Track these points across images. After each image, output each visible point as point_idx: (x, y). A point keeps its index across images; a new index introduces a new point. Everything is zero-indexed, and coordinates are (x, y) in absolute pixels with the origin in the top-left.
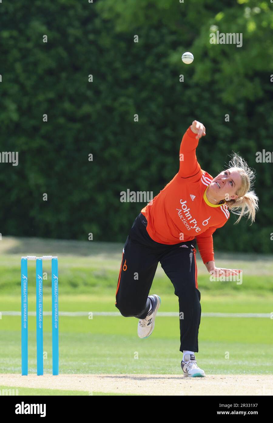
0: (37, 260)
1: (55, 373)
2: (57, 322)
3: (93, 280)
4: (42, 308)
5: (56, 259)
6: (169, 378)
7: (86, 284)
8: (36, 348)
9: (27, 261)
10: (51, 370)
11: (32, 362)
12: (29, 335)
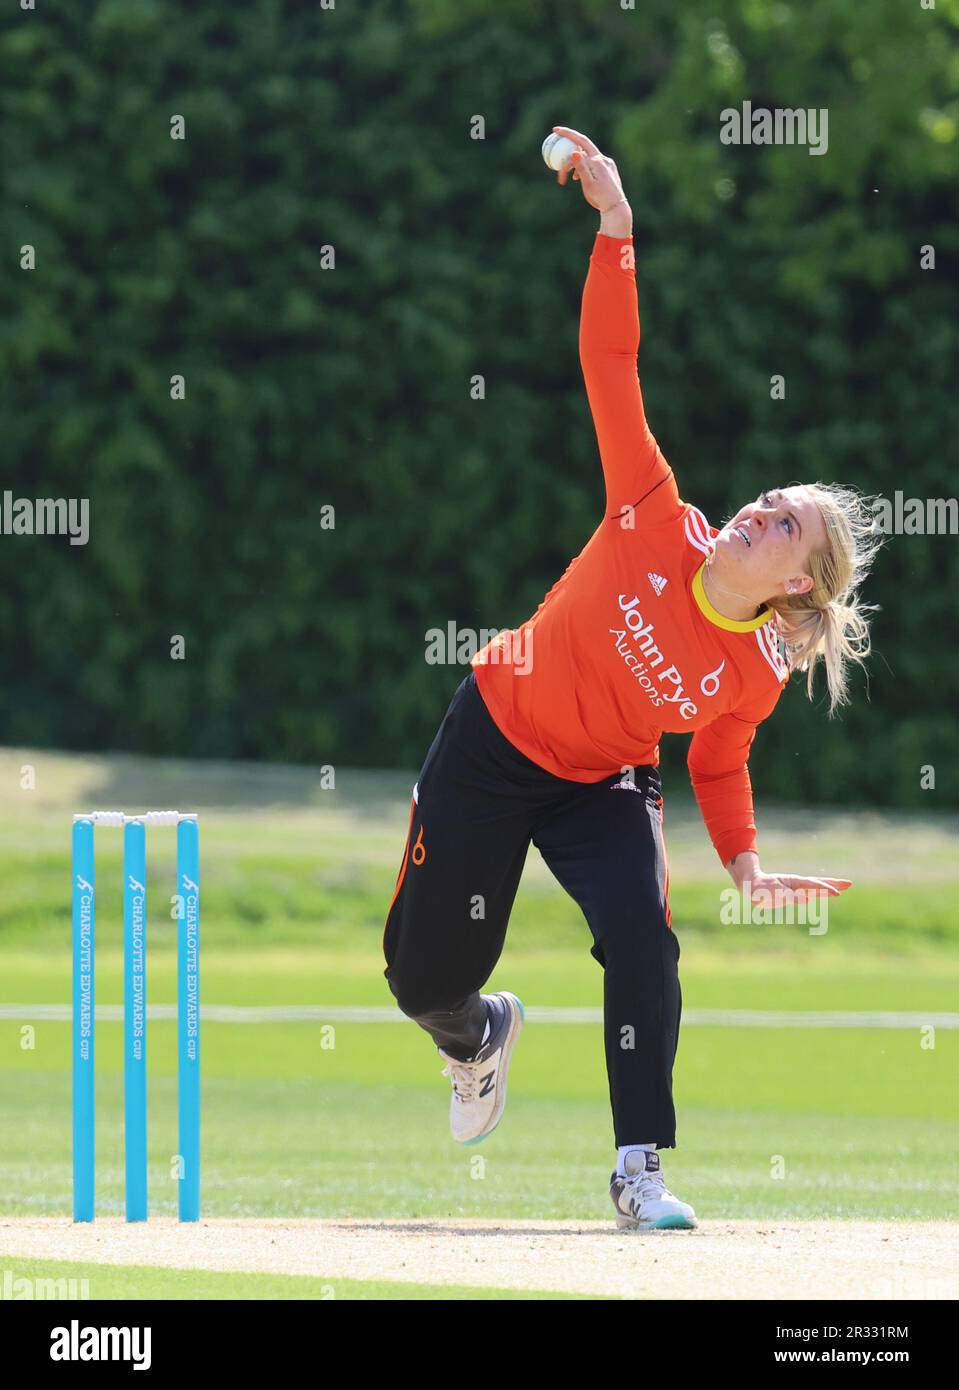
0: (129, 827)
1: (188, 1214)
2: (194, 1038)
3: (317, 900)
4: (144, 991)
5: (193, 821)
6: (579, 1233)
7: (293, 913)
8: (122, 1129)
9: (92, 830)
10: (175, 1205)
11: (110, 1176)
12: (99, 1085)
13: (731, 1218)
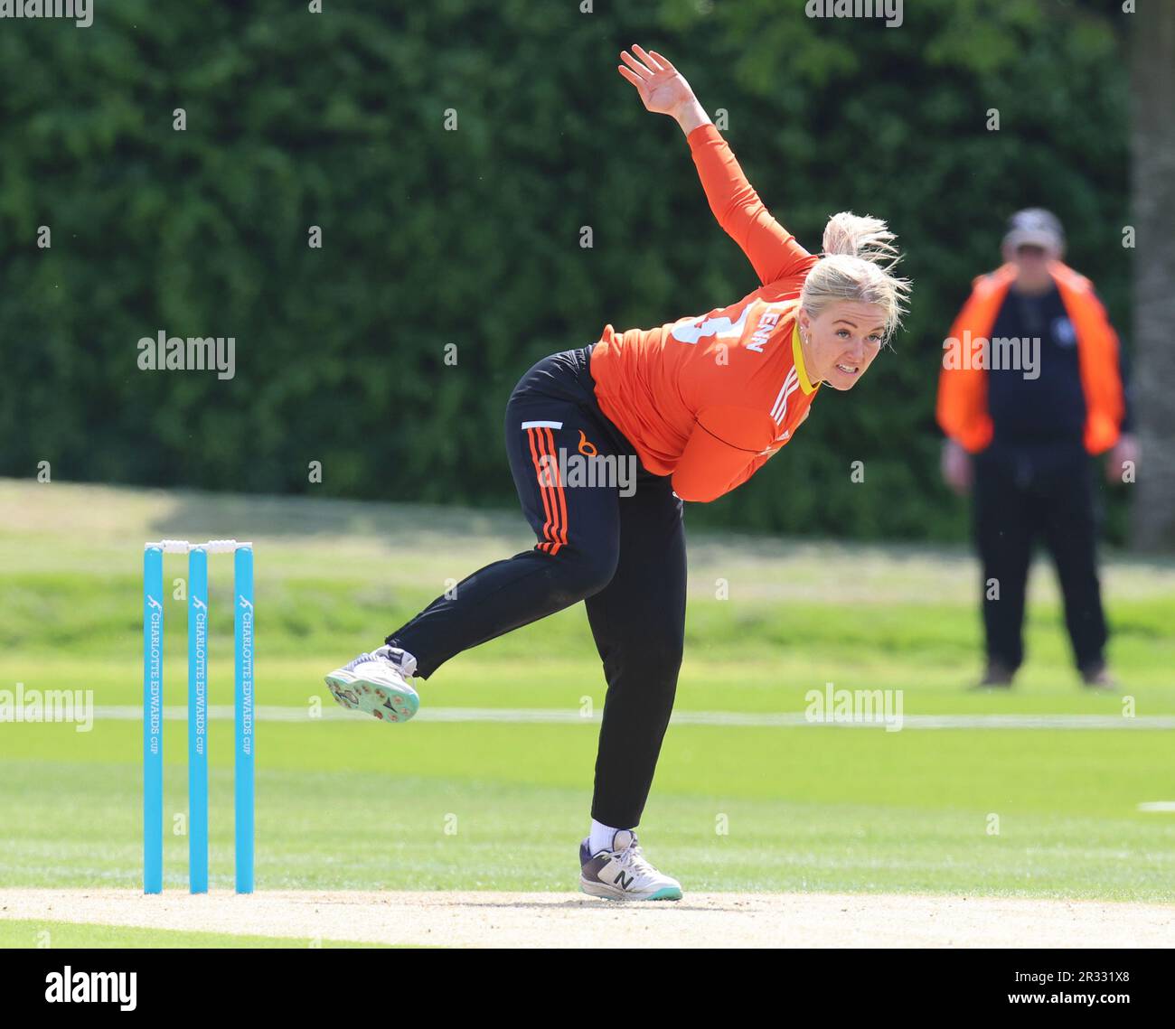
0: (193, 553)
1: (243, 887)
2: (249, 735)
3: (354, 616)
4: (205, 695)
5: (250, 549)
7: (334, 627)
8: (187, 813)
9: (161, 557)
10: (233, 879)
11: (176, 855)
12: (167, 775)
13: (712, 891)
